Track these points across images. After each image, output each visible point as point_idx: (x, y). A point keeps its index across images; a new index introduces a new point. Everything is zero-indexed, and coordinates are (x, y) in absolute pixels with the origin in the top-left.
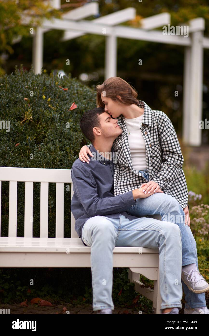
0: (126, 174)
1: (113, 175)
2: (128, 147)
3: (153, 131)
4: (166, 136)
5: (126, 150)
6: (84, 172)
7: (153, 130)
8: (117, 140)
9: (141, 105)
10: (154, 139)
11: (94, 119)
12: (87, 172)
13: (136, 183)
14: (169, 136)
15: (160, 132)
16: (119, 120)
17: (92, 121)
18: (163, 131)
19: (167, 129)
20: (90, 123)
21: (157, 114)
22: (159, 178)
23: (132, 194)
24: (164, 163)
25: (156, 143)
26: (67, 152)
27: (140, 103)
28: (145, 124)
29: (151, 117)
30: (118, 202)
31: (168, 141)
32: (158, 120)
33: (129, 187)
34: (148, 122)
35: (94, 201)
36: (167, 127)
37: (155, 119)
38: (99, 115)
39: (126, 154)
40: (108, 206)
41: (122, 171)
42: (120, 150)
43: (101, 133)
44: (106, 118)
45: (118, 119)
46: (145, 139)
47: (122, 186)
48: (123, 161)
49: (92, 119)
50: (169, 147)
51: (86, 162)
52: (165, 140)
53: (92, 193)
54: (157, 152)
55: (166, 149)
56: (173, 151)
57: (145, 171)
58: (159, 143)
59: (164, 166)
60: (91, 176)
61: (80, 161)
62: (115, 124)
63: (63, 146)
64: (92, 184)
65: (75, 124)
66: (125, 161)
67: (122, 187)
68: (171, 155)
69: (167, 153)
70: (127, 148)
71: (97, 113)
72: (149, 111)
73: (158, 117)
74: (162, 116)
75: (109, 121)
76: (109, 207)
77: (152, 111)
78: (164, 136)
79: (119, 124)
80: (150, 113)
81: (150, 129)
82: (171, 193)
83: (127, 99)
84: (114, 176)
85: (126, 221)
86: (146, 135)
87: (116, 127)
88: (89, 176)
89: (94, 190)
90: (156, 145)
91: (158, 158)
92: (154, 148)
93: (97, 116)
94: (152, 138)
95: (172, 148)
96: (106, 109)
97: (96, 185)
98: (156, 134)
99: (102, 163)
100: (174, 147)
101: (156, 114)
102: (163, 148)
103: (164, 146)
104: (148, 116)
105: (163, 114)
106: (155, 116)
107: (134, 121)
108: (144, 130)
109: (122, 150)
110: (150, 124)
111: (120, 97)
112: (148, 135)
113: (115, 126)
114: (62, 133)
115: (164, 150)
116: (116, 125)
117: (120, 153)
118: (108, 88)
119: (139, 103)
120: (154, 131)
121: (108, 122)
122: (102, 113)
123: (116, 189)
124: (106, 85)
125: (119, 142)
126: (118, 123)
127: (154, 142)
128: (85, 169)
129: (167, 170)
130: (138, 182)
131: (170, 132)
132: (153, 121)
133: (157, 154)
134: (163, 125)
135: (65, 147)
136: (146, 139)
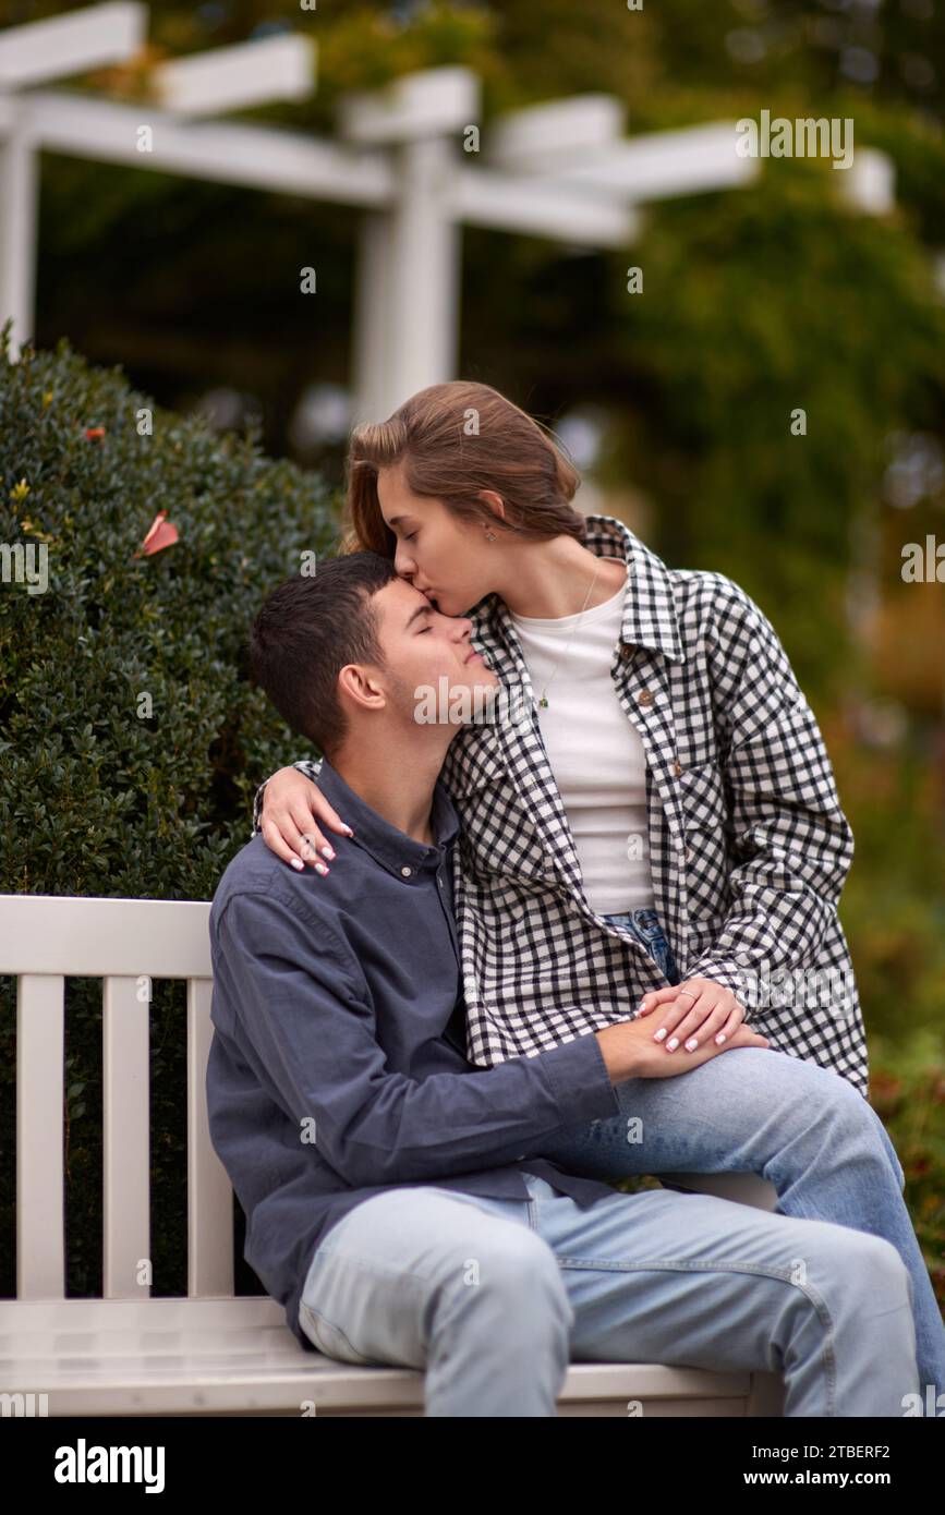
0: (529, 930)
1: (455, 938)
2: (549, 774)
3: (686, 689)
4: (762, 715)
5: (537, 795)
6: (304, 922)
7: (685, 680)
8: (468, 738)
9: (598, 541)
10: (690, 731)
11: (345, 618)
12: (323, 923)
13: (594, 988)
14: (774, 715)
15: (722, 691)
16: (479, 624)
17: (332, 632)
18: (743, 685)
19: (763, 675)
20: (320, 639)
21: (700, 592)
22: (732, 957)
23: (599, 1053)
24: (745, 870)
25: (701, 755)
26: (141, 800)
27: (591, 530)
28: (640, 649)
29: (671, 608)
30: (523, 1100)
31: (774, 740)
32: (710, 621)
33: (549, 1008)
34: (657, 635)
35: (375, 1092)
36: (763, 662)
37: (690, 617)
38: (372, 593)
39: (537, 814)
40: (463, 1125)
41: (496, 912)
42: (497, 795)
43: (388, 696)
44: (409, 611)
45: (474, 618)
46: (641, 735)
47: (511, 1001)
48: (525, 855)
49: (328, 617)
50: (774, 776)
51: (309, 867)
52: (758, 738)
53: (360, 1048)
54: (707, 804)
55: (758, 786)
56: (800, 795)
57: (638, 916)
58: (716, 756)
59: (752, 889)
60: (345, 946)
61: (276, 863)
62: (457, 642)
63: (119, 763)
64: (348, 994)
65: (170, 635)
66: (536, 853)
67: (511, 1009)
68: (784, 824)
69: (759, 810)
70: (541, 783)
71: (355, 583)
72: (656, 574)
73: (712, 605)
74: (733, 600)
75: (426, 630)
76: (472, 1127)
77: (668, 574)
78: (750, 712)
79: (478, 647)
80: (659, 586)
81: (665, 676)
82: (783, 1039)
83: (539, 506)
84: (461, 947)
85: (561, 1211)
86: (644, 710)
87: (466, 662)
88: (330, 947)
89: (363, 1025)
90: (701, 763)
91: (715, 841)
92: (694, 783)
93: (361, 600)
94: (680, 724)
95: (794, 779)
96: (402, 562)
97: (372, 1001)
98: (702, 701)
99: (394, 871)
100: (802, 776)
101: (692, 589)
102: (741, 780)
103: (746, 771)
104: (652, 600)
105: (734, 589)
106: (692, 602)
107: (569, 629)
108: (634, 681)
109: (506, 793)
110: (667, 644)
111: (500, 500)
112: (657, 710)
113: (463, 658)
114: (110, 687)
115: (742, 792)
116: (464, 650)
117: (500, 808)
118: (426, 441)
119: (586, 526)
120: (693, 687)
121: (423, 632)
122: (385, 583)
123: (482, 1019)
124: (420, 423)
125: (483, 746)
126: (471, 641)
127: (693, 749)
128: (309, 908)
129: (772, 910)
130: (602, 979)
131: (777, 691)
132: (682, 627)
133: (708, 817)
134: (739, 652)
135: (127, 764)
136: (649, 733)
